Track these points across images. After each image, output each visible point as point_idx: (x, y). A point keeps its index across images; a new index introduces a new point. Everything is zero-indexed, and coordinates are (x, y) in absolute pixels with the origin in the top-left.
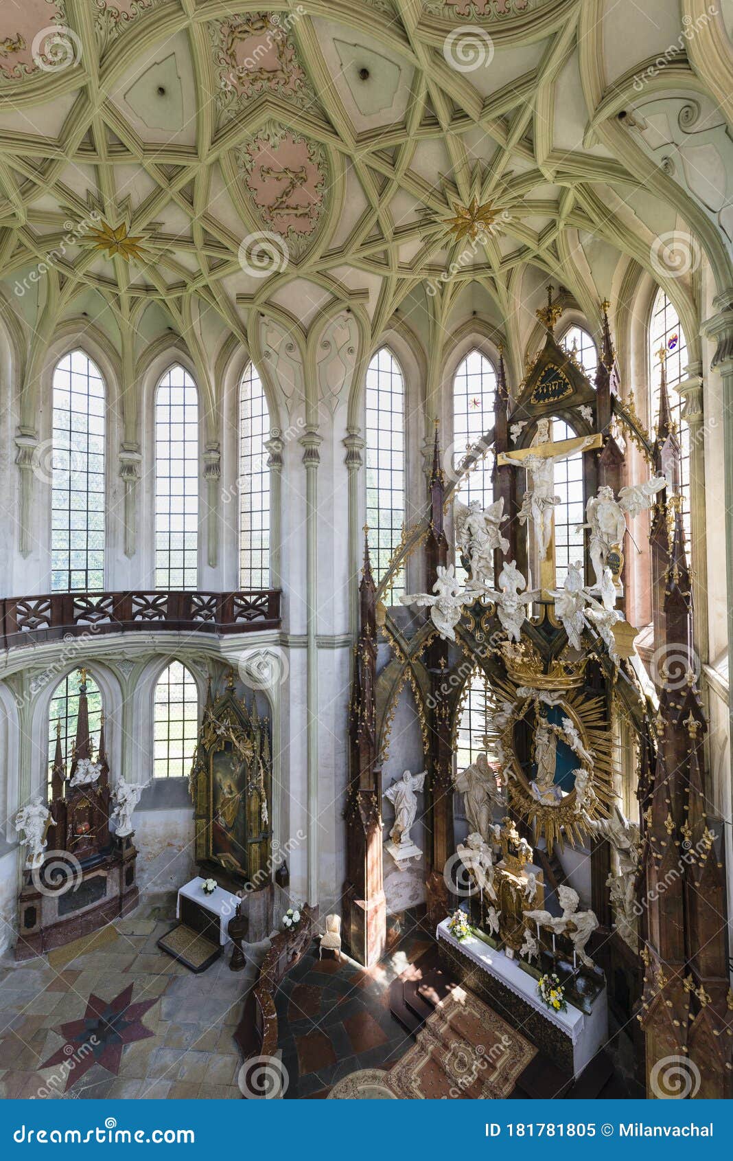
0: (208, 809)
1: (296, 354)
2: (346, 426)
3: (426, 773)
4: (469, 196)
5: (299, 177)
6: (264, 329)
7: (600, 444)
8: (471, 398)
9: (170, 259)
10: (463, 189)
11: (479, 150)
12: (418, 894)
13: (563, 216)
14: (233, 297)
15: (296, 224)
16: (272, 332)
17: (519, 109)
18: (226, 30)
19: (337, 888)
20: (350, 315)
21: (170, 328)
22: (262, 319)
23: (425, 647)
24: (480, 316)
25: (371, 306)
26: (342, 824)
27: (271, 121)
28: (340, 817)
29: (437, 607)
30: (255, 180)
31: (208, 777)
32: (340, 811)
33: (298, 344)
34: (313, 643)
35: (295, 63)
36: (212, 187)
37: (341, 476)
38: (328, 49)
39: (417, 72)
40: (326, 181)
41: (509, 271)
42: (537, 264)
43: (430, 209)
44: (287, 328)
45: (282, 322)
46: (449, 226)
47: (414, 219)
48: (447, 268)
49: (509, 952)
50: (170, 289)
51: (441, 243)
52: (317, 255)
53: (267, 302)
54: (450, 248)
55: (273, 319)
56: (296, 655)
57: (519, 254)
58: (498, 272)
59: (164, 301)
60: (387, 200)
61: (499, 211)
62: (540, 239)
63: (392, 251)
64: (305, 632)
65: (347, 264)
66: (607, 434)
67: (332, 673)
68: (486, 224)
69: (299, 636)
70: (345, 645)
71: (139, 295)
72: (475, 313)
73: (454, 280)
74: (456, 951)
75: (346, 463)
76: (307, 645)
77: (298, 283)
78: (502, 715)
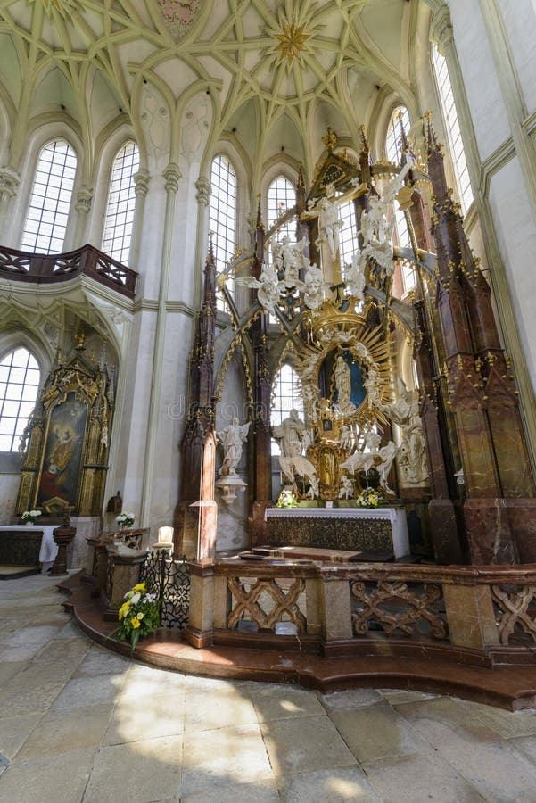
0: (38, 462)
1: (166, 117)
2: (198, 177)
3: (250, 423)
4: (291, 17)
6: (145, 93)
7: (366, 188)
9: (81, 16)
10: (289, 8)
12: (240, 540)
13: (343, 48)
14: (124, 64)
15: (180, 13)
16: (150, 97)
19: (170, 509)
20: (208, 97)
21: (63, 107)
22: (145, 86)
23: (252, 322)
24: (287, 151)
25: (223, 96)
26: (177, 455)
28: (176, 448)
29: (264, 290)
31: (43, 433)
32: (177, 443)
33: (170, 109)
34: (164, 306)
37: (193, 206)
41: (308, 103)
42: (324, 97)
43: (267, 25)
44: (162, 93)
45: (162, 87)
46: (277, 43)
47: (257, 33)
48: (271, 91)
49: (329, 504)
50: (74, 51)
51: (271, 59)
52: (193, 38)
53: (151, 70)
54: (275, 69)
55: (154, 85)
56: (147, 316)
57: (314, 90)
58: (302, 101)
59: (67, 64)
60: (242, 9)
61: (307, 37)
62: (327, 75)
63: (241, 53)
64: (157, 299)
65: (210, 54)
66: (369, 184)
67: (177, 330)
68: (299, 49)
69: (151, 302)
70: (189, 314)
71: (47, 52)
72: (283, 149)
73: (275, 101)
74: (284, 519)
75: (197, 198)
76: (158, 309)
77: (176, 60)
78: (308, 366)
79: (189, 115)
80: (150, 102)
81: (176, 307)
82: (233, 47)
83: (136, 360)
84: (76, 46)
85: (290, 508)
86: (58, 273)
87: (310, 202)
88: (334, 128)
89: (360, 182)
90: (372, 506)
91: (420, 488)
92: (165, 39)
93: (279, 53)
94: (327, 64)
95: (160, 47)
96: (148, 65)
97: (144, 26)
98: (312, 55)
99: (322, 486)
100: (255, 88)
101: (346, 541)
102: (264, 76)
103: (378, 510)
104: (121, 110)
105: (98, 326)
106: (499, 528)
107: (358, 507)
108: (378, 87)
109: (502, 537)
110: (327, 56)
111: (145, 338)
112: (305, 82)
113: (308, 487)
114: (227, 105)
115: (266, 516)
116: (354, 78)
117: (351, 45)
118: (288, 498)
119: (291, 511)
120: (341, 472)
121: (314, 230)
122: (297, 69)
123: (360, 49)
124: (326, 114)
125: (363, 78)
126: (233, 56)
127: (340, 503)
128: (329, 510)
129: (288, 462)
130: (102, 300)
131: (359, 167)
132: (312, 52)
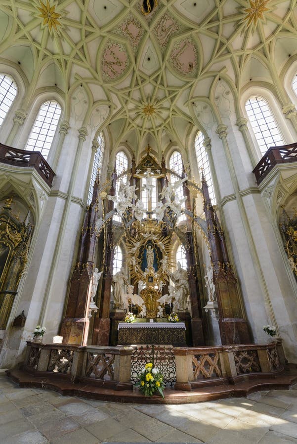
1: (87, 106)
2: (94, 138)
3: (101, 273)
4: (152, 103)
5: (119, 63)
7: (164, 177)
8: (120, 162)
9: (60, 41)
10: (153, 100)
11: (160, 95)
13: (165, 123)
14: (74, 73)
15: (110, 73)
16: (81, 93)
17: (174, 91)
18: (132, 18)
20: (109, 108)
22: (81, 87)
25: (114, 112)
27: (124, 45)
29: (119, 205)
30: (109, 52)
33: (89, 103)
35: (139, 41)
36: (94, 41)
38: (147, 47)
39: (160, 68)
40: (125, 71)
41: (145, 132)
42: (152, 134)
43: (142, 99)
44: (88, 96)
45: (89, 93)
46: (144, 107)
47: (137, 99)
48: (133, 120)
49: (152, 320)
50: (46, 48)
51: (138, 111)
52: (111, 85)
53: (87, 83)
54: (138, 114)
55: (85, 89)
56: (60, 201)
57: (149, 129)
58: (143, 130)
59: (38, 51)
60: (135, 89)
61: (155, 112)
62: (156, 127)
63: (129, 101)
64: (66, 193)
65: (117, 95)
66: (165, 175)
67: (75, 213)
68: (150, 114)
69: (63, 194)
70: (82, 206)
71: (29, 38)
72: (127, 141)
73: (133, 124)
74: (129, 329)
75: (92, 148)
76: (67, 199)
77: (100, 87)
78: (134, 247)
79: (97, 110)
80: (80, 95)
81: (76, 200)
82: (127, 98)
83: (49, 225)
84: (48, 47)
85: (132, 323)
86: (8, 158)
87: (137, 170)
88: (151, 145)
89: (161, 172)
90: (177, 321)
91: (184, 313)
92: (99, 77)
93: (143, 111)
94: (157, 124)
95: (95, 78)
96: (87, 81)
97: (92, 66)
98: (153, 118)
99: (148, 311)
100: (128, 116)
101: (164, 339)
102: (133, 114)
103: (179, 323)
104: (56, 85)
105: (28, 198)
106: (235, 330)
107: (169, 322)
108: (171, 141)
109: (236, 334)
110: (158, 122)
111: (57, 213)
112: (147, 125)
113: (140, 311)
114: (115, 116)
115: (119, 327)
116: (164, 134)
117: (169, 124)
118: (131, 317)
119: (134, 324)
120: (157, 304)
121: (138, 183)
122: (146, 119)
123: (171, 127)
124: (149, 139)
125: (167, 135)
126: (125, 101)
127: (158, 320)
128: (152, 324)
129: (126, 297)
130: (39, 185)
131: (161, 167)
132: (154, 117)
